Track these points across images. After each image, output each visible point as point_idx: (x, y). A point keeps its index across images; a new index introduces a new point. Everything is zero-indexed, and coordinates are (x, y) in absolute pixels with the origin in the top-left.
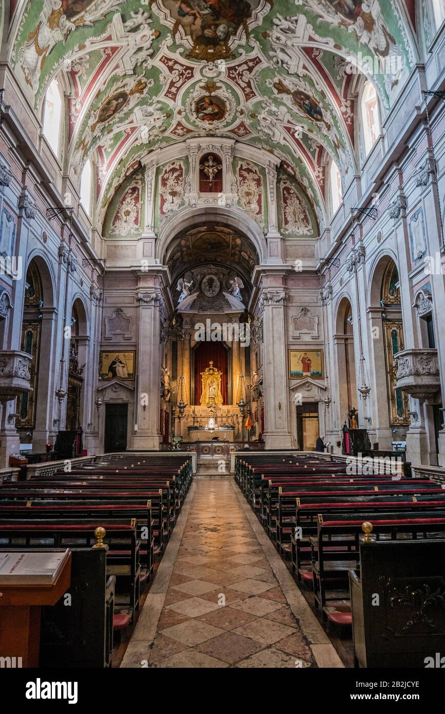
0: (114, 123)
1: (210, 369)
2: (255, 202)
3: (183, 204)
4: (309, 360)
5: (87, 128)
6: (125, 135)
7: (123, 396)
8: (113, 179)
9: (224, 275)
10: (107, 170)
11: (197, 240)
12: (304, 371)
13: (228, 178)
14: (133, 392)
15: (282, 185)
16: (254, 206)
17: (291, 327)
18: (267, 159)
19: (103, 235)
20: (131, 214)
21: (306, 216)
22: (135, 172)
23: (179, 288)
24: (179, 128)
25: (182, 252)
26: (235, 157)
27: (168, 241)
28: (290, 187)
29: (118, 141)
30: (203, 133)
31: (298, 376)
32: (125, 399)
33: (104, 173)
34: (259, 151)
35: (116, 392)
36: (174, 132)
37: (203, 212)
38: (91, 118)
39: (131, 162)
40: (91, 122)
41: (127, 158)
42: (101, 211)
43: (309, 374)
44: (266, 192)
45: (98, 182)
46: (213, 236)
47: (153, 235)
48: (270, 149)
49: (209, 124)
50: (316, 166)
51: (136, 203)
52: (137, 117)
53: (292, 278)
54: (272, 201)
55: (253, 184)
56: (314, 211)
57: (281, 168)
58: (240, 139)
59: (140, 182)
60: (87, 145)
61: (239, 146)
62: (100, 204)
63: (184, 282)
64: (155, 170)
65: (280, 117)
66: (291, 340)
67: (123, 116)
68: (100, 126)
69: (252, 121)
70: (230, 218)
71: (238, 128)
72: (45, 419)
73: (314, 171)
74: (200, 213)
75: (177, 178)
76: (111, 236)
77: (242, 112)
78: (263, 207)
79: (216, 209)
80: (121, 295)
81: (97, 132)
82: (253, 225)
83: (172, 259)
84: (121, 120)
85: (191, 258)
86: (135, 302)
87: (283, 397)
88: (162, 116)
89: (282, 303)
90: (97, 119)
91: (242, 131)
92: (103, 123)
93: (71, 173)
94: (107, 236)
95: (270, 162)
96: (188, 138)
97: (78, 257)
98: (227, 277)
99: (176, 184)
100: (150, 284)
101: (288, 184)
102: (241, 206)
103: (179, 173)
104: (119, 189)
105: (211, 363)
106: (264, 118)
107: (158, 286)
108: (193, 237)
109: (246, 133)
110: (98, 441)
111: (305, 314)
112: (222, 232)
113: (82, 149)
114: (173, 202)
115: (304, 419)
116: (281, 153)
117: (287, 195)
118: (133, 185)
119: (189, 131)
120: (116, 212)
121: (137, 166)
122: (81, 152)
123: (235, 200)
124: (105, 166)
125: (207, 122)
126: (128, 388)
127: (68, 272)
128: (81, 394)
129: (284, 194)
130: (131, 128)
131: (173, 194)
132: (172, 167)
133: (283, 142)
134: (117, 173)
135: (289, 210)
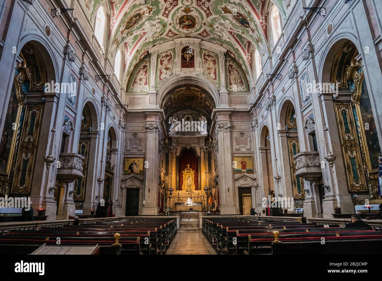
0: (134, 30)
1: (188, 169)
2: (213, 73)
3: (172, 74)
4: (245, 162)
5: (119, 32)
6: (140, 37)
7: (137, 184)
8: (133, 61)
9: (195, 115)
10: (130, 56)
11: (181, 95)
12: (242, 169)
13: (198, 60)
14: (143, 181)
15: (228, 64)
16: (212, 75)
17: (234, 144)
19: (127, 92)
20: (143, 80)
21: (241, 80)
22: (145, 57)
23: (170, 123)
24: (170, 33)
25: (172, 102)
26: (201, 49)
27: (164, 95)
28: (232, 64)
29: (136, 40)
30: (183, 35)
31: (239, 172)
32: (138, 185)
33: (128, 57)
34: (215, 45)
35: (133, 181)
36: (167, 35)
37: (184, 79)
38: (121, 27)
39: (143, 51)
40: (121, 29)
41: (141, 49)
42: (126, 78)
43: (245, 171)
44: (219, 67)
45: (124, 62)
46: (189, 93)
47: (155, 92)
48: (221, 43)
49: (187, 30)
50: (247, 52)
51: (146, 74)
52: (147, 26)
53: (235, 115)
54: (222, 72)
55: (212, 63)
56: (246, 77)
57: (227, 54)
58: (204, 39)
59: (148, 62)
60: (119, 41)
61: (203, 42)
62: (125, 74)
63: (173, 119)
64: (156, 56)
65: (226, 26)
66: (234, 151)
67: (139, 26)
68: (126, 31)
69: (210, 29)
70: (198, 82)
71: (203, 32)
72: (91, 196)
73: (246, 55)
74: (181, 79)
75: (169, 60)
76: (131, 92)
77: (205, 24)
78: (217, 76)
79: (191, 77)
80: (137, 125)
81: (124, 35)
82: (212, 86)
83: (166, 105)
84: (138, 28)
85: (177, 105)
86: (144, 129)
87: (230, 184)
88: (161, 26)
89: (229, 129)
90: (124, 27)
91: (205, 34)
92: (128, 30)
93: (109, 56)
94: (129, 92)
95: (221, 51)
96: (175, 38)
97: (112, 103)
99: (168, 63)
100: (153, 119)
101: (231, 63)
102: (205, 75)
103: (170, 57)
104: (136, 66)
105: (188, 165)
106: (217, 27)
107: (157, 121)
108: (178, 93)
109: (207, 35)
110: (122, 210)
111: (242, 136)
112: (194, 90)
113: (116, 44)
114: (166, 74)
116: (227, 46)
117: (231, 69)
118: (144, 64)
119: (175, 34)
120: (134, 79)
121: (146, 54)
122: (115, 46)
123: (201, 72)
124: (129, 53)
125: (186, 29)
126: (139, 179)
127: (106, 112)
128: (112, 182)
129: (229, 69)
130: (143, 33)
131: (167, 69)
132: (166, 54)
133: (228, 40)
134: (135, 57)
135: (232, 77)
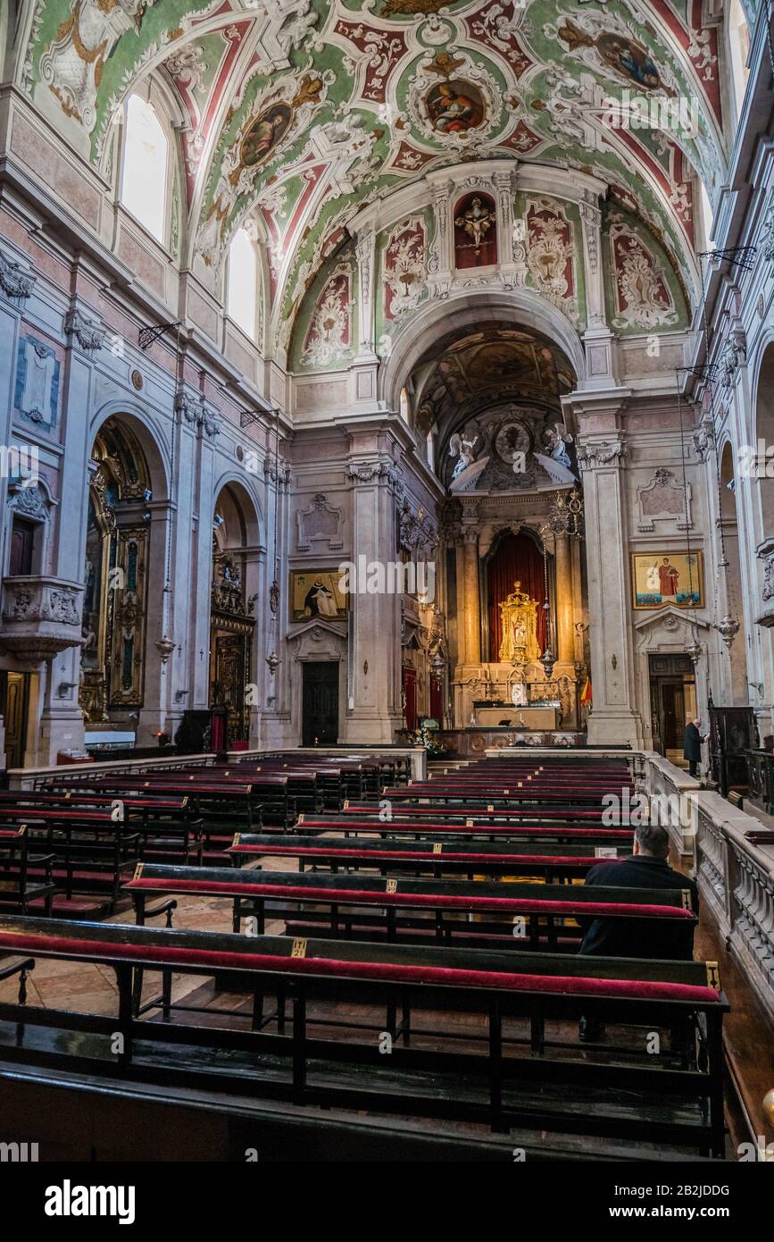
0: (276, 165)
1: (515, 597)
2: (560, 273)
3: (425, 295)
4: (674, 571)
5: (221, 180)
6: (306, 184)
7: (329, 649)
8: (297, 267)
9: (536, 421)
10: (284, 252)
11: (473, 359)
12: (663, 591)
13: (514, 232)
14: (345, 640)
15: (613, 234)
16: (559, 282)
17: (636, 509)
18: (580, 186)
19: (289, 368)
20: (336, 325)
21: (662, 288)
22: (340, 249)
23: (452, 453)
24: (406, 154)
25: (448, 386)
26: (519, 194)
27: (409, 365)
28: (628, 234)
29: (297, 195)
30: (454, 156)
31: (651, 601)
32: (334, 653)
33: (280, 257)
34: (564, 174)
35: (317, 641)
36: (398, 164)
37: (465, 306)
38: (226, 161)
39: (327, 231)
40: (227, 168)
41: (319, 225)
42: (282, 328)
43: (673, 599)
44: (581, 251)
45: (271, 275)
46: (501, 350)
47: (374, 359)
48: (584, 165)
49: (461, 137)
50: (673, 184)
51: (343, 304)
52: (320, 146)
53: (639, 413)
54: (593, 267)
55: (556, 240)
56: (678, 275)
57: (609, 201)
58: (525, 156)
59: (349, 265)
60: (226, 210)
61: (526, 170)
62: (277, 314)
63: (462, 440)
64: (373, 240)
65: (586, 97)
66: (636, 533)
67: (291, 148)
68: (249, 172)
69: (537, 117)
70: (516, 311)
71: (516, 134)
72: (158, 691)
73: (670, 195)
74: (458, 308)
75: (414, 249)
76: (303, 368)
77: (515, 103)
78: (576, 282)
79: (487, 296)
80: (323, 470)
81: (244, 185)
82: (557, 318)
83: (431, 396)
84: (289, 157)
85: (469, 395)
86: (347, 480)
87: (620, 645)
88: (368, 136)
89: (615, 463)
90: (238, 161)
91: (524, 141)
92: (254, 167)
93: (196, 265)
94: (297, 368)
95: (586, 191)
96: (429, 172)
98: (542, 423)
99: (413, 260)
100: (371, 447)
101: (625, 231)
102: (533, 285)
103: (415, 238)
104: (313, 283)
105: (517, 585)
106: (557, 106)
107: (384, 450)
108: (462, 356)
109: (534, 143)
110: (290, 727)
111: (664, 482)
112: (513, 339)
113: (218, 219)
114: (407, 295)
115: (686, 686)
116: (605, 170)
117: (623, 252)
118: (338, 272)
119: (427, 158)
120: (309, 326)
121: (342, 237)
122: (215, 225)
123: (520, 274)
124: (280, 244)
125: (456, 134)
126: (337, 635)
127: (199, 438)
128: (253, 646)
129: (617, 251)
130: (314, 169)
131: (408, 279)
132: (404, 229)
133: (603, 148)
134: (303, 255)
135: (629, 280)
